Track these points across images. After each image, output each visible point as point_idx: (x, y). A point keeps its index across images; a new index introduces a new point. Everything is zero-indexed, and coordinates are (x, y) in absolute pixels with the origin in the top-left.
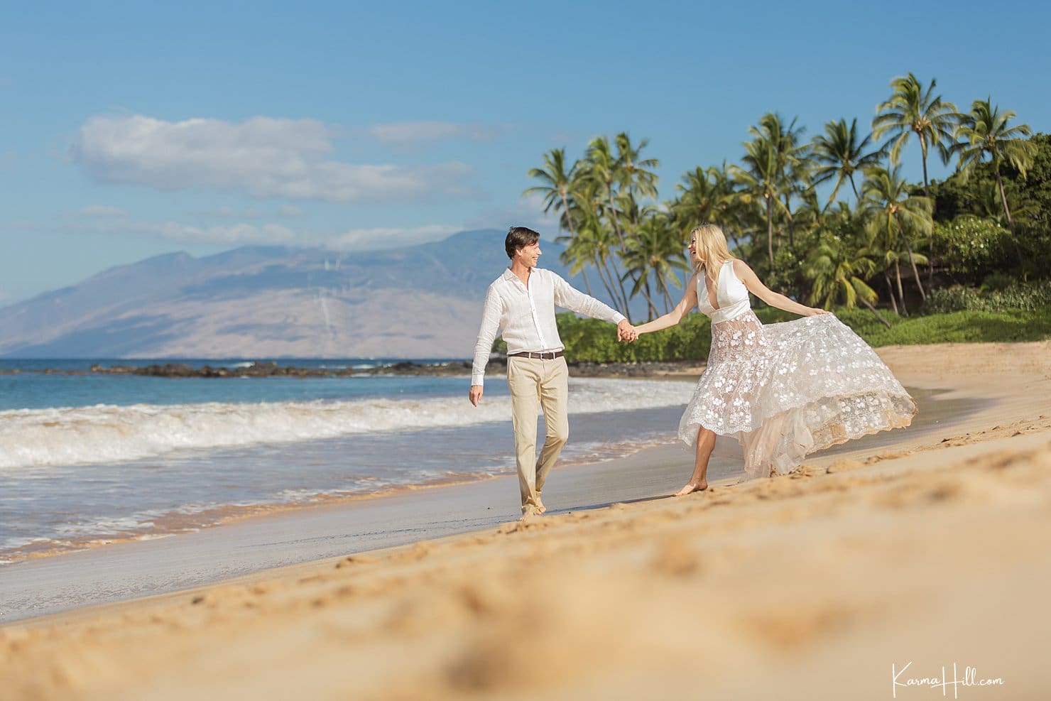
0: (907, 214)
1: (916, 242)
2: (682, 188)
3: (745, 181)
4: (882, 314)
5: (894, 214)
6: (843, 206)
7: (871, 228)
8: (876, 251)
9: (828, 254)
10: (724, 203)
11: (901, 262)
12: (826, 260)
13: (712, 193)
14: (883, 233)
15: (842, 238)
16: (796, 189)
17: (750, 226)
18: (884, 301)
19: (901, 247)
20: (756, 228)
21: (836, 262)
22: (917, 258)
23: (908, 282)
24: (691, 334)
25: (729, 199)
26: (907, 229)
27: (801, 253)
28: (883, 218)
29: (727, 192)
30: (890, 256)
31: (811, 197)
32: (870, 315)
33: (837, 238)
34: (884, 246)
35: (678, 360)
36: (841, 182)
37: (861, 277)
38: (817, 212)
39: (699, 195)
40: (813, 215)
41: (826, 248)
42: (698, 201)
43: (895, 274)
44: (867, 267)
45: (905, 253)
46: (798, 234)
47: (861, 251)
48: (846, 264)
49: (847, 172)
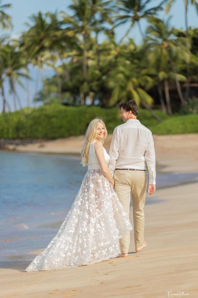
0: (174, 49)
1: (179, 66)
2: (27, 24)
3: (70, 22)
4: (156, 113)
5: (166, 48)
6: (132, 42)
7: (151, 57)
8: (153, 71)
9: (122, 72)
10: (56, 36)
11: (169, 79)
12: (121, 76)
13: (48, 30)
14: (158, 61)
15: (132, 62)
16: (103, 29)
17: (71, 51)
18: (157, 103)
19: (169, 70)
20: (74, 52)
21: (128, 78)
22: (180, 77)
23: (174, 92)
24: (30, 122)
25: (59, 34)
26: (174, 58)
27: (105, 71)
28: (159, 50)
29: (58, 29)
30: (162, 75)
31: (111, 34)
32: (148, 113)
33: (128, 62)
34: (158, 68)
35: (21, 139)
36: (132, 25)
37: (143, 88)
38: (114, 43)
39: (40, 30)
40: (112, 46)
41: (121, 68)
42: (38, 33)
43: (164, 87)
44: (147, 82)
45: (171, 73)
46: (102, 58)
47: (144, 72)
48: (134, 80)
49: (136, 19)
